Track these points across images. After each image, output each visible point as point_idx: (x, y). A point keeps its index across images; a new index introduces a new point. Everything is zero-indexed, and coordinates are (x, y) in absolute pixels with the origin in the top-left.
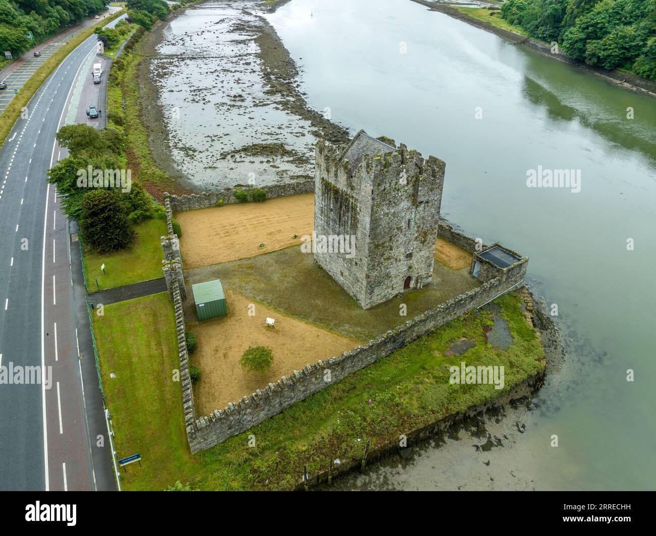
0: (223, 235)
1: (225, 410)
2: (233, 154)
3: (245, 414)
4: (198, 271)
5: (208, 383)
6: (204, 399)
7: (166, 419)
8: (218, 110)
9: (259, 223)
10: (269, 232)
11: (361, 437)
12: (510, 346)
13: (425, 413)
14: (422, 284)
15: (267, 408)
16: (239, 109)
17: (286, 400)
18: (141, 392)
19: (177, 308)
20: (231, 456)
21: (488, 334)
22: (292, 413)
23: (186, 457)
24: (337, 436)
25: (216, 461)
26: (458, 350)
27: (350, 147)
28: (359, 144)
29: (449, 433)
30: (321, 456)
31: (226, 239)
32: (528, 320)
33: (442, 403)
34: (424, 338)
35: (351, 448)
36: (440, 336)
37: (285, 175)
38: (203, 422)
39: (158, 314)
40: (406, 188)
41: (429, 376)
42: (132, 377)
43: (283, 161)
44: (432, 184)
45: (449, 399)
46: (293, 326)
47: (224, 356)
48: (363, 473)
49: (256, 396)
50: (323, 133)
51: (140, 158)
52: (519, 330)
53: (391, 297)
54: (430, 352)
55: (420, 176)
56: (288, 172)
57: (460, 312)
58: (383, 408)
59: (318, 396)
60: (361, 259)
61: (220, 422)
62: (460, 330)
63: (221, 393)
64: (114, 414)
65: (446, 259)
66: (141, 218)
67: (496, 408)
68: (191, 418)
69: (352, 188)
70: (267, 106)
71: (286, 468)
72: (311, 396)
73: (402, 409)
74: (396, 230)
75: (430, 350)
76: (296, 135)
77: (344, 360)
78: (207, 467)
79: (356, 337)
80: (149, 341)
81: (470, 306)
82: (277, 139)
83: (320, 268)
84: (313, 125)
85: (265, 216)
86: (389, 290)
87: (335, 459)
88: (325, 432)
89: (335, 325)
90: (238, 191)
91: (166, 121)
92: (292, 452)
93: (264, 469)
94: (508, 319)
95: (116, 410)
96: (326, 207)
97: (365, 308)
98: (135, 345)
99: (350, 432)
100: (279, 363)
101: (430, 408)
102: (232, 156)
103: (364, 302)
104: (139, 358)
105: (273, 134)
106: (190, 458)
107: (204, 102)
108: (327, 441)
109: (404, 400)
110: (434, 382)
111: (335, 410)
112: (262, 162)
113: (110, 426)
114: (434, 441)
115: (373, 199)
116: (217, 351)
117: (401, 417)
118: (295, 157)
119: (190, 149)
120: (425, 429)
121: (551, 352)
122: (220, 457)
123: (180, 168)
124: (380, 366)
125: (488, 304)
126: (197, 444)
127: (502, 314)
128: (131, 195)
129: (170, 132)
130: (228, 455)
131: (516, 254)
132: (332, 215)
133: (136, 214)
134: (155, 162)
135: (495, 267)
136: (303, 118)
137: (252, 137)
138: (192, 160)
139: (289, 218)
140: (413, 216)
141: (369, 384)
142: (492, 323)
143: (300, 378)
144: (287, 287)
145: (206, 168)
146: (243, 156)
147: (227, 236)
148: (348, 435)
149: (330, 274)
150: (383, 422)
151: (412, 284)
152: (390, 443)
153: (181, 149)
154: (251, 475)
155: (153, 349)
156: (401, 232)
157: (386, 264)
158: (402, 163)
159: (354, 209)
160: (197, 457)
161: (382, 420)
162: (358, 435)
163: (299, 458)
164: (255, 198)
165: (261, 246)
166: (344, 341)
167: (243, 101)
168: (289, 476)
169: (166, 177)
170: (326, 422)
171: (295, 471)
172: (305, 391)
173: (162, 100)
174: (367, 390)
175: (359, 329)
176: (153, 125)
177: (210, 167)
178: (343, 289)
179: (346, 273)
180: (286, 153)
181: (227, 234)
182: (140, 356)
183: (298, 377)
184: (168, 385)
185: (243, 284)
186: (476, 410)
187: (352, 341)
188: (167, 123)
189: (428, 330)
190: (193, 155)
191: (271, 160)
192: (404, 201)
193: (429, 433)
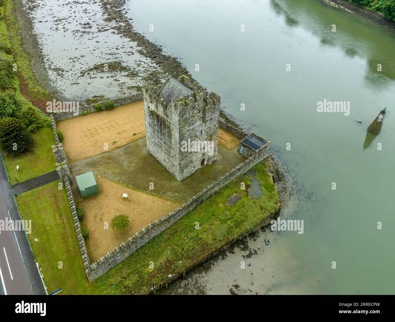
0: (90, 136)
1: (106, 257)
2: (88, 72)
3: (117, 257)
4: (77, 163)
5: (93, 238)
6: (92, 249)
7: (72, 263)
8: (74, 36)
9: (111, 126)
10: (118, 132)
11: (182, 260)
12: (261, 196)
13: (215, 242)
14: (211, 162)
15: (129, 251)
16: (88, 34)
17: (139, 244)
18: (55, 248)
19: (69, 194)
20: (112, 280)
21: (249, 190)
22: (143, 251)
23: (87, 285)
24: (169, 261)
25: (104, 284)
26: (232, 202)
27: (164, 87)
28: (169, 85)
29: (229, 250)
30: (161, 274)
31: (92, 139)
32: (271, 178)
33: (224, 235)
34: (214, 196)
35: (177, 267)
36: (222, 194)
37: (124, 86)
38: (94, 265)
39: (57, 196)
40: (199, 114)
41: (217, 220)
42: (48, 240)
43: (122, 76)
44: (214, 109)
45: (228, 232)
46: (139, 196)
47: (101, 220)
48: (185, 279)
49: (122, 246)
50: (145, 52)
51: (28, 80)
52: (265, 186)
53: (194, 172)
54: (217, 205)
55: (206, 107)
56: (126, 84)
57: (233, 178)
58: (193, 242)
59: (156, 239)
60: (175, 155)
61: (104, 264)
62: (233, 189)
63: (101, 243)
64: (41, 264)
65: (224, 142)
66: (36, 129)
67: (253, 233)
68: (87, 264)
69: (167, 116)
70: (107, 31)
71: (142, 283)
72: (153, 240)
73: (203, 241)
74: (194, 137)
75: (217, 204)
76: (128, 54)
77: (169, 218)
78: (99, 288)
79: (175, 200)
80: (55, 215)
81: (238, 174)
82: (115, 58)
83: (151, 155)
84: (139, 45)
85: (114, 120)
86: (193, 169)
87: (169, 274)
88: (162, 260)
89: (163, 193)
90: (95, 104)
91: (40, 47)
92: (145, 273)
93: (131, 285)
94: (260, 179)
95: (43, 261)
96: (152, 123)
97: (179, 181)
98: (46, 218)
99: (176, 258)
100: (132, 221)
101: (218, 239)
102: (88, 74)
103: (179, 177)
104: (51, 226)
105: (113, 54)
106: (89, 284)
107: (64, 30)
108: (164, 264)
109: (204, 236)
110: (220, 223)
111: (166, 246)
112: (108, 77)
113: (40, 272)
114: (221, 256)
115: (180, 124)
116: (96, 217)
117: (202, 246)
118: (129, 72)
119: (60, 70)
120: (216, 251)
121: (283, 195)
122: (106, 282)
123: (55, 85)
124: (190, 216)
125: (249, 170)
126: (92, 277)
127: (256, 176)
128: (28, 116)
129: (44, 57)
130: (110, 280)
131: (263, 139)
132: (156, 128)
133: (33, 127)
134: (38, 82)
135: (252, 149)
136: (132, 40)
137: (100, 57)
138: (62, 79)
139: (129, 120)
140: (204, 128)
141: (184, 228)
142: (251, 183)
143: (145, 233)
144: (133, 170)
145: (72, 84)
146: (96, 73)
147: (92, 137)
148: (175, 260)
149: (157, 159)
150: (193, 250)
151: (205, 163)
152: (198, 261)
153: (54, 70)
154: (124, 290)
155: (58, 219)
156: (197, 138)
157: (189, 156)
158: (195, 102)
159: (169, 127)
160: (93, 283)
161: (193, 249)
162: (180, 259)
163: (149, 277)
164: (107, 108)
165: (114, 143)
166: (169, 203)
167: (90, 27)
168: (145, 288)
169: (47, 93)
170: (162, 254)
171: (148, 284)
172: (149, 237)
173: (35, 29)
174: (183, 232)
175: (177, 194)
176: (32, 51)
177: (75, 84)
178: (166, 169)
179: (167, 161)
180: (123, 69)
181: (92, 136)
182: (51, 225)
183: (144, 232)
184: (70, 241)
185: (106, 171)
186: (243, 236)
187: (173, 203)
188: (42, 49)
189: (216, 191)
190: (62, 74)
191: (114, 75)
192: (198, 121)
193: (218, 252)
